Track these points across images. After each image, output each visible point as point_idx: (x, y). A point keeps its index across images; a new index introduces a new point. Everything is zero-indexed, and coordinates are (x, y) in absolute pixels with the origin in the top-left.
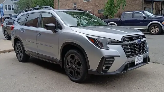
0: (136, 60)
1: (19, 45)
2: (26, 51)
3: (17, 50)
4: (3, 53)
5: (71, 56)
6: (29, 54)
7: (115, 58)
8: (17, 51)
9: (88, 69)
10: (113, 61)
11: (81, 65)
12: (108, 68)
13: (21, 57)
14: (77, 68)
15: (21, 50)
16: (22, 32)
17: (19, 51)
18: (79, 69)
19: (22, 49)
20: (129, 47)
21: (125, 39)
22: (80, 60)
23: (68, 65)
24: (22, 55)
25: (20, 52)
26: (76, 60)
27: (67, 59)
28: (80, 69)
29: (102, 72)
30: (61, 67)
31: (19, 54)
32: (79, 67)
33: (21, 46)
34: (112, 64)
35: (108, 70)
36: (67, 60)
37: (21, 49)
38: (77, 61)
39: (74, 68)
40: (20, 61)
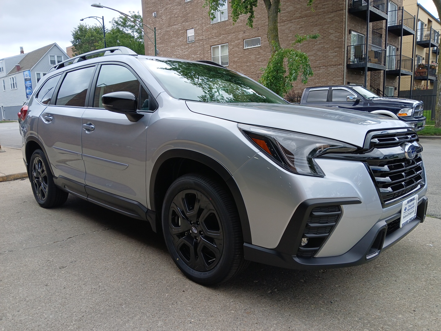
0: (403, 211)
1: (40, 161)
2: (56, 178)
3: (35, 174)
4: (7, 182)
5: (184, 196)
6: (63, 187)
7: (344, 207)
8: (34, 178)
9: (245, 244)
10: (338, 218)
11: (218, 229)
12: (318, 242)
13: (43, 195)
14: (206, 237)
15: (43, 175)
16: (47, 123)
17: (38, 178)
18: (211, 240)
19: (45, 172)
20: (386, 168)
21: (376, 140)
22: (215, 212)
23: (177, 225)
24: (47, 189)
25: (40, 179)
26: (201, 211)
27: (173, 205)
28: (216, 241)
29: (297, 260)
30: (154, 229)
31: (40, 185)
32: (212, 234)
33: (43, 164)
34: (332, 228)
35: (316, 252)
36: (171, 210)
37: (43, 171)
38: (205, 215)
39: (196, 237)
40: (42, 206)
